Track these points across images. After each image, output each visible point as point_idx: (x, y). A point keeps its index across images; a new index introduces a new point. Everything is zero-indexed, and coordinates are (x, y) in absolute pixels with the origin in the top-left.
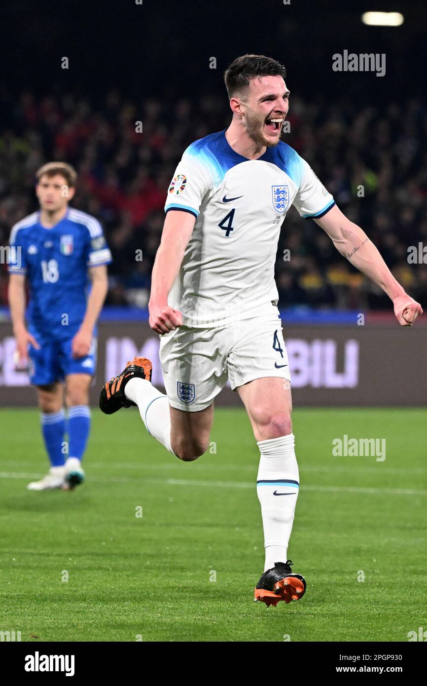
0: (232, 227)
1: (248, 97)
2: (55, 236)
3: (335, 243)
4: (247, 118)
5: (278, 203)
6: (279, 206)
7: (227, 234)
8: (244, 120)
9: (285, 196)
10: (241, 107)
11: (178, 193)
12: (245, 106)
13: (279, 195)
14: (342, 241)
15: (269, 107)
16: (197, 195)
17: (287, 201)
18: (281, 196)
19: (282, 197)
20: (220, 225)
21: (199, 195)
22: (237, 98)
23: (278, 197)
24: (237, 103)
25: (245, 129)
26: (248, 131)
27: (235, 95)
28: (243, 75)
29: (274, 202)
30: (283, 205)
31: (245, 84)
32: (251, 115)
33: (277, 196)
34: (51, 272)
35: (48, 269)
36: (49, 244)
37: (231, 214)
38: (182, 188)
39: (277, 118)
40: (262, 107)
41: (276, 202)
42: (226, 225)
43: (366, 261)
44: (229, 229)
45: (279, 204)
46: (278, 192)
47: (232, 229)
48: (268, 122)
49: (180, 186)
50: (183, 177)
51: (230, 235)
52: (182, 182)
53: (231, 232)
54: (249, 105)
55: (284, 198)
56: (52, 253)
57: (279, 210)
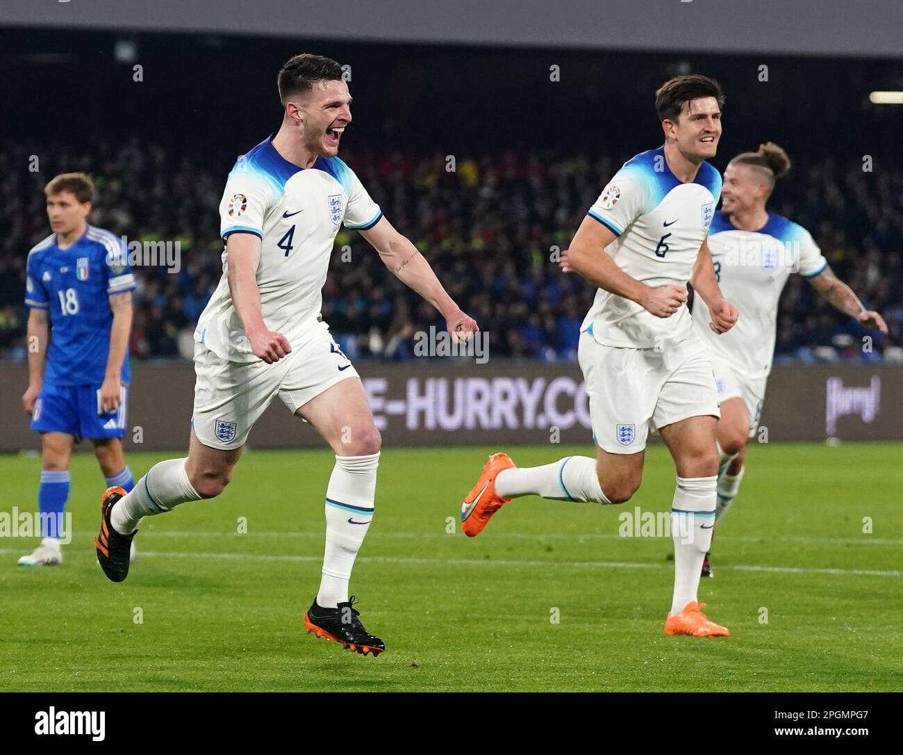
0: (291, 245)
1: (309, 102)
2: (70, 260)
3: (382, 257)
4: (306, 125)
6: (335, 218)
7: (287, 255)
8: (301, 126)
9: (340, 206)
10: (299, 113)
11: (239, 214)
12: (305, 111)
13: (335, 206)
14: (391, 254)
15: (333, 115)
16: (259, 213)
17: (342, 212)
19: (337, 208)
20: (279, 244)
21: (262, 213)
22: (295, 102)
24: (295, 107)
25: (302, 136)
26: (304, 140)
27: (292, 99)
28: (303, 76)
30: (338, 217)
31: (306, 87)
32: (310, 122)
33: (332, 207)
34: (70, 302)
35: (66, 300)
36: (64, 270)
37: (291, 231)
38: (244, 208)
39: (340, 128)
40: (325, 113)
41: (333, 214)
42: (285, 244)
43: (416, 276)
44: (289, 248)
46: (334, 203)
47: (292, 248)
48: (329, 131)
49: (241, 206)
50: (241, 196)
51: (289, 255)
52: (241, 202)
53: (290, 251)
54: (310, 111)
55: (339, 209)
56: (68, 280)
57: (335, 222)
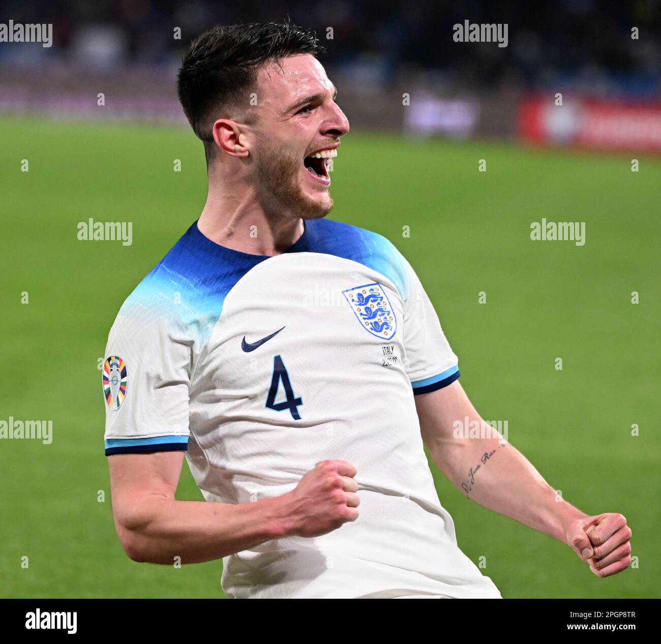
5: (373, 321)
6: (377, 328)
7: (296, 417)
9: (382, 304)
10: (241, 136)
12: (252, 133)
13: (368, 305)
17: (391, 314)
18: (374, 307)
19: (376, 308)
22: (227, 118)
23: (367, 309)
24: (231, 130)
27: (221, 114)
29: (363, 322)
30: (385, 324)
33: (363, 308)
39: (329, 150)
41: (369, 321)
42: (281, 397)
44: (293, 403)
45: (376, 323)
46: (362, 299)
51: (302, 416)
55: (380, 309)
57: (381, 335)
